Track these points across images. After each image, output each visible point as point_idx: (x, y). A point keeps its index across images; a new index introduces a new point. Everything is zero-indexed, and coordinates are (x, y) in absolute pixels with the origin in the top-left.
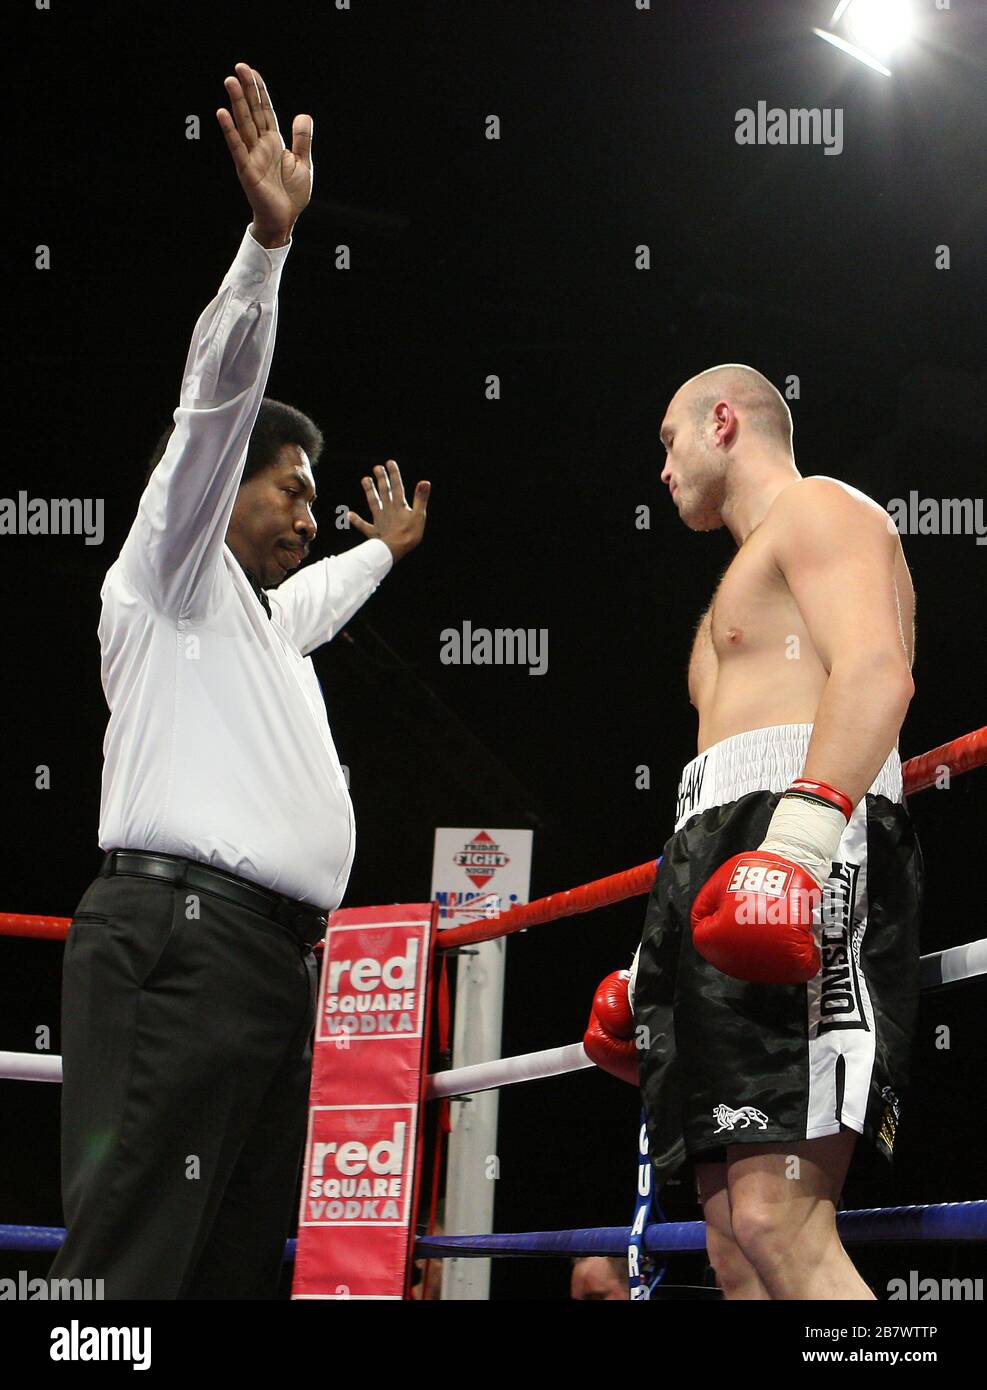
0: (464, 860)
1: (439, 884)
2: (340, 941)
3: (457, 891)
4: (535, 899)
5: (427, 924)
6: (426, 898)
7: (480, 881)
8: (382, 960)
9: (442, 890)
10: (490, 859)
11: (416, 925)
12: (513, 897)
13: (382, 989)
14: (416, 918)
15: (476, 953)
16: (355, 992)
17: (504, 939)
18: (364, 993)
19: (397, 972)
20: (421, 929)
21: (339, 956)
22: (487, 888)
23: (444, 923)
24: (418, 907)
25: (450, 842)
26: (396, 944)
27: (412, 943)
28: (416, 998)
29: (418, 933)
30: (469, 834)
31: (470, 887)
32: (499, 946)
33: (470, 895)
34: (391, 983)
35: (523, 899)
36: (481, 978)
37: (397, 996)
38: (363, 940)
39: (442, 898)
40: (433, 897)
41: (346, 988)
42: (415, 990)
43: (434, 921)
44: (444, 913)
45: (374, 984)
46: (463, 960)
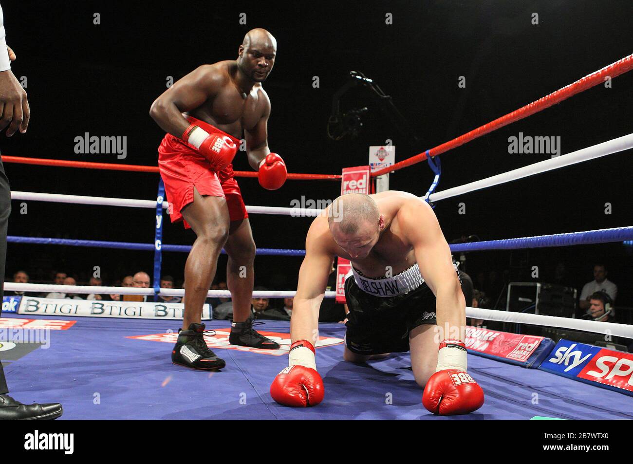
0: (377, 155)
1: (371, 161)
2: (345, 177)
3: (376, 163)
4: (397, 162)
5: (368, 171)
6: (367, 164)
7: (381, 160)
8: (357, 181)
9: (372, 163)
10: (384, 154)
11: (366, 172)
12: (390, 164)
13: (357, 188)
14: (365, 169)
15: (381, 178)
16: (350, 189)
17: (388, 174)
18: (353, 189)
19: (361, 184)
20: (367, 173)
21: (346, 180)
22: (383, 162)
23: (373, 171)
24: (365, 167)
25: (373, 150)
26: (360, 177)
27: (364, 176)
28: (366, 190)
29: (366, 173)
30: (378, 148)
31: (379, 161)
32: (387, 176)
33: (379, 164)
34: (360, 187)
35: (393, 163)
36: (383, 185)
37: (361, 190)
38: (352, 176)
39: (372, 164)
40: (370, 164)
41: (348, 188)
42: (366, 188)
43: (370, 170)
44: (373, 168)
45: (355, 187)
46: (378, 180)
